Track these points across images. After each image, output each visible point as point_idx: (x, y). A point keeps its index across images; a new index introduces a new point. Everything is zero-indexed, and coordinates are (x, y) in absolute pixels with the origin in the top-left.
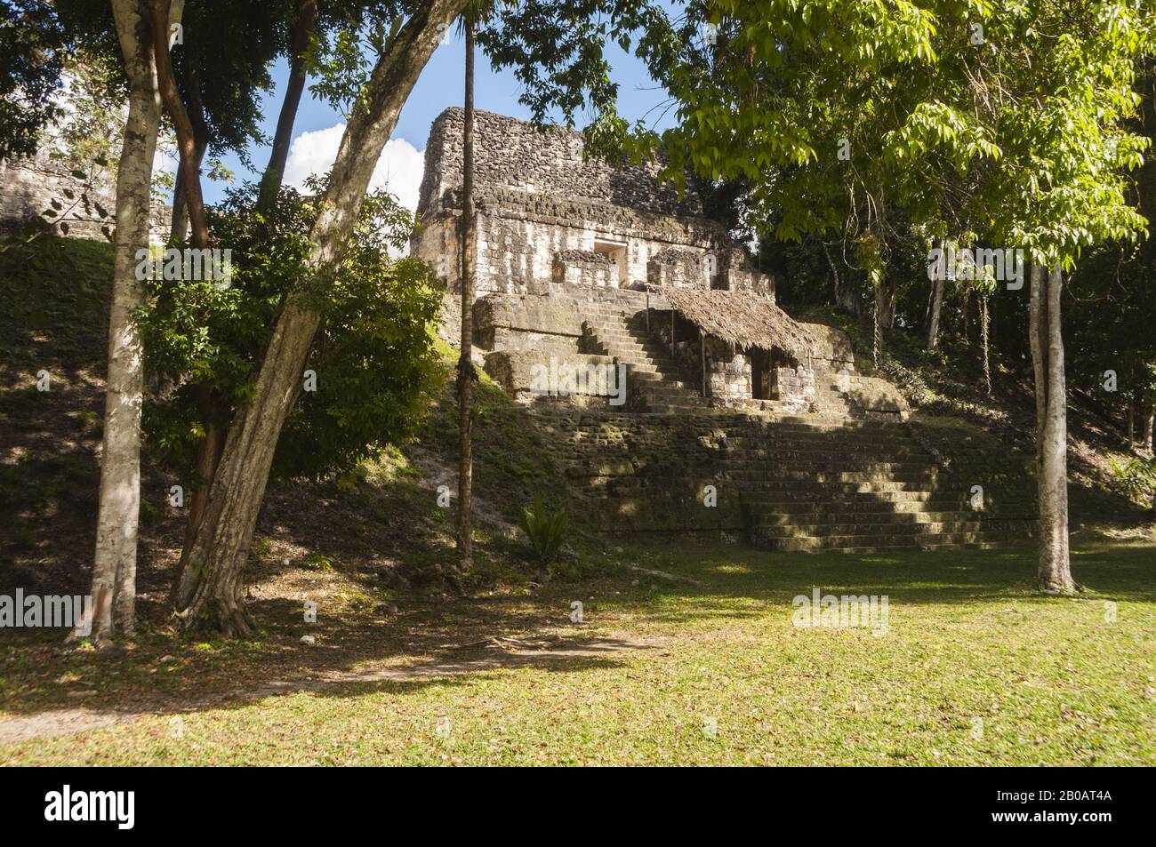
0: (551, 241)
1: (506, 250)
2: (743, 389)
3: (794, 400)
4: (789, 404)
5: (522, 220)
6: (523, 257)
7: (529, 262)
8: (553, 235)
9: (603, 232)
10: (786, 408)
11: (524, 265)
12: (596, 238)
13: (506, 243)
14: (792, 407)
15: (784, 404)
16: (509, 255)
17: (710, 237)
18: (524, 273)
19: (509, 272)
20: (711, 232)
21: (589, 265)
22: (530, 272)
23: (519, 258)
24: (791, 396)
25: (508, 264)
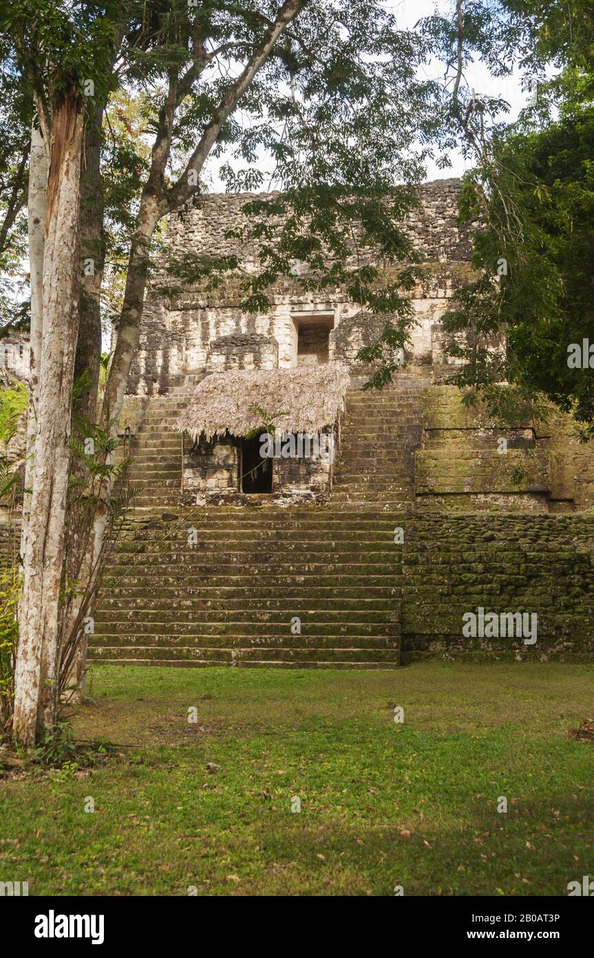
0: (237, 324)
1: (140, 349)
2: (224, 483)
3: (294, 491)
4: (285, 496)
5: (204, 309)
6: (160, 353)
7: (166, 357)
8: (240, 318)
9: (300, 303)
10: (279, 502)
11: (160, 362)
12: (292, 311)
13: (141, 341)
14: (288, 500)
15: (277, 497)
16: (143, 354)
17: (449, 283)
18: (159, 370)
19: (143, 371)
20: (448, 277)
21: (235, 351)
22: (165, 368)
23: (154, 356)
24: (291, 487)
25: (143, 364)
